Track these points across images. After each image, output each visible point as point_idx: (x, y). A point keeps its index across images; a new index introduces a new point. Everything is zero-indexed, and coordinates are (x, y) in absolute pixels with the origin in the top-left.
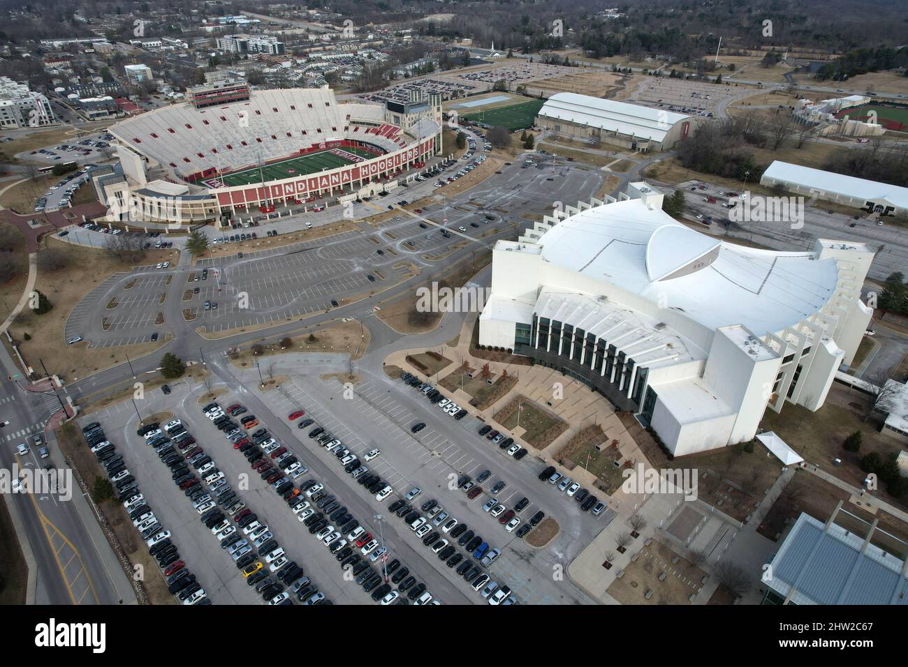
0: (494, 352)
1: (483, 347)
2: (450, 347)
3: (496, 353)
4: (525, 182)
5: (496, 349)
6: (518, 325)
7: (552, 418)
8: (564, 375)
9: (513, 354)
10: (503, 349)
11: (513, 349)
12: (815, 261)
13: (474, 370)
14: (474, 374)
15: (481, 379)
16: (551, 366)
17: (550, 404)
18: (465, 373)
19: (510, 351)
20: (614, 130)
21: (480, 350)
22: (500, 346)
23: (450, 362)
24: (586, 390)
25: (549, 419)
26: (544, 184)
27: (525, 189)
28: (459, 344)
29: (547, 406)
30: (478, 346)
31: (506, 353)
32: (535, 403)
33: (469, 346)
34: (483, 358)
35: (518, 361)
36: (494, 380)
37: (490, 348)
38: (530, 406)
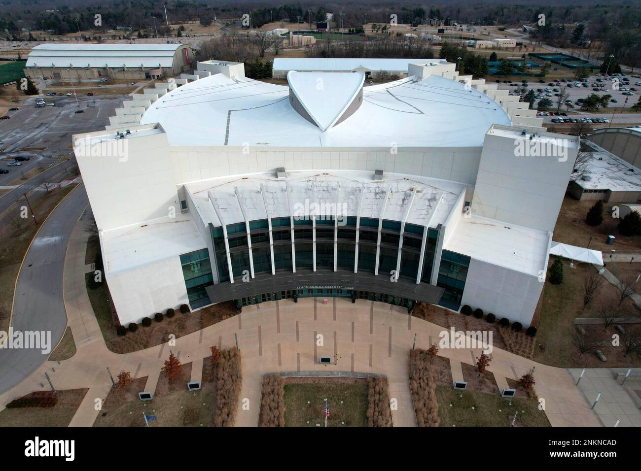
0: (157, 326)
1: (133, 327)
2: (62, 362)
3: (163, 324)
4: (49, 119)
5: (158, 317)
6: (184, 258)
7: (350, 382)
8: (296, 301)
9: (192, 311)
10: (170, 313)
11: (186, 301)
12: (420, 83)
13: (144, 380)
14: (150, 388)
15: (171, 389)
16: (266, 298)
17: (326, 360)
18: (130, 397)
19: (184, 309)
20: (122, 66)
21: (130, 334)
22: (161, 309)
23: (81, 393)
24: (343, 305)
25: (348, 387)
26: (74, 117)
27: (53, 125)
28: (79, 345)
29: (322, 367)
30: (122, 331)
31: (179, 315)
32: (302, 375)
33: (102, 338)
34: (146, 347)
35: (210, 318)
36: (196, 377)
37: (146, 322)
38: (298, 385)
